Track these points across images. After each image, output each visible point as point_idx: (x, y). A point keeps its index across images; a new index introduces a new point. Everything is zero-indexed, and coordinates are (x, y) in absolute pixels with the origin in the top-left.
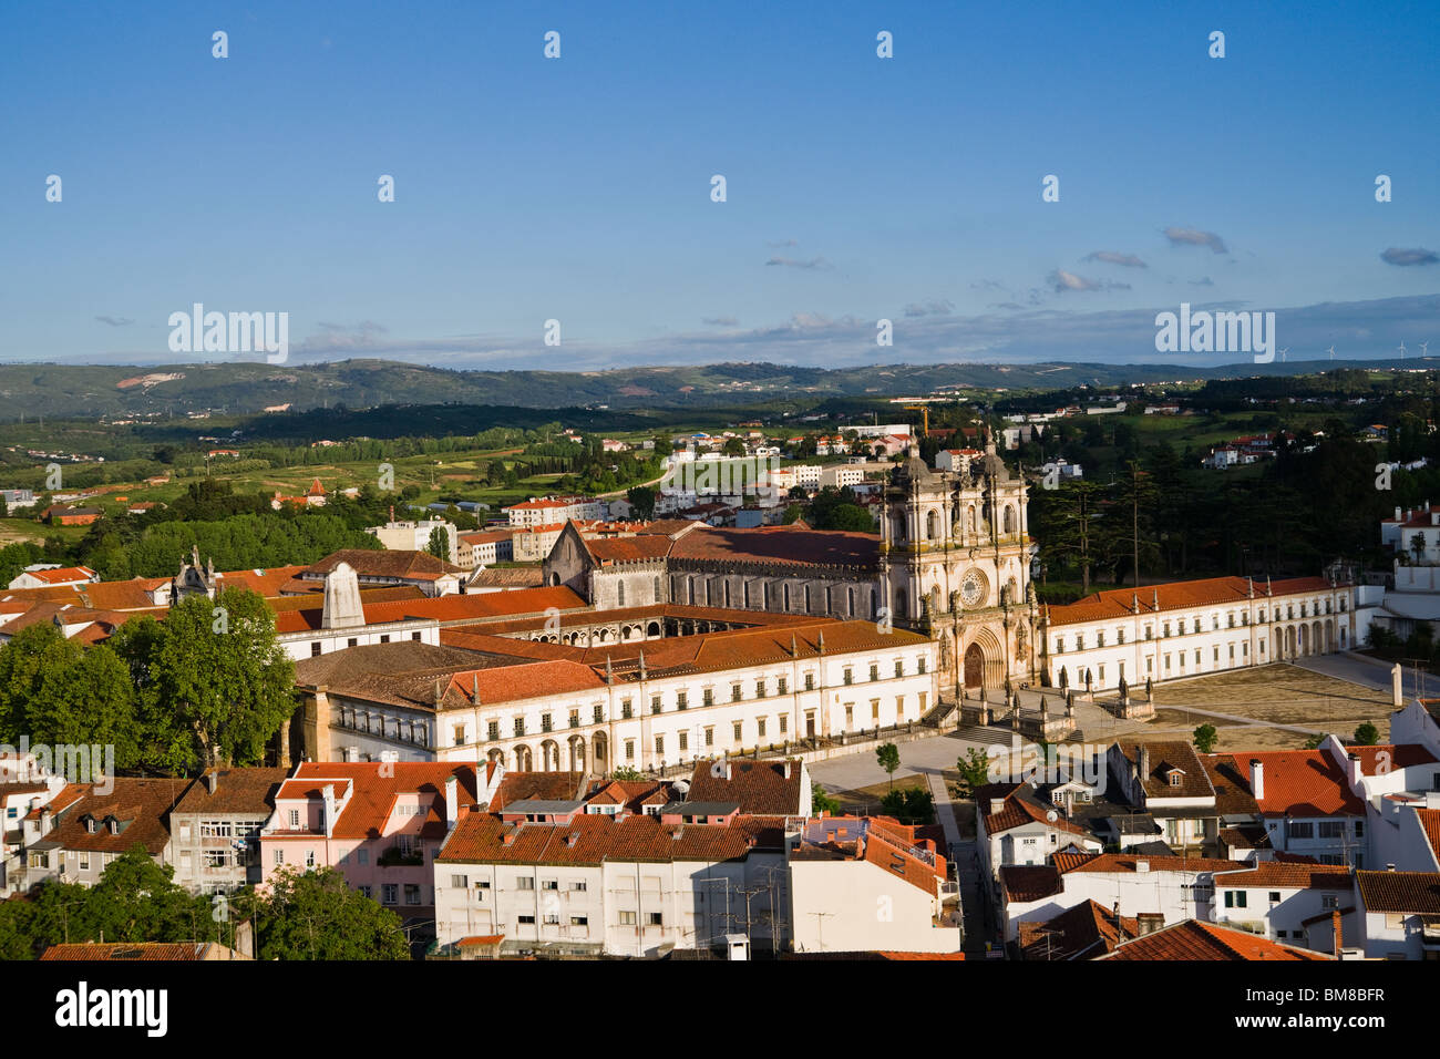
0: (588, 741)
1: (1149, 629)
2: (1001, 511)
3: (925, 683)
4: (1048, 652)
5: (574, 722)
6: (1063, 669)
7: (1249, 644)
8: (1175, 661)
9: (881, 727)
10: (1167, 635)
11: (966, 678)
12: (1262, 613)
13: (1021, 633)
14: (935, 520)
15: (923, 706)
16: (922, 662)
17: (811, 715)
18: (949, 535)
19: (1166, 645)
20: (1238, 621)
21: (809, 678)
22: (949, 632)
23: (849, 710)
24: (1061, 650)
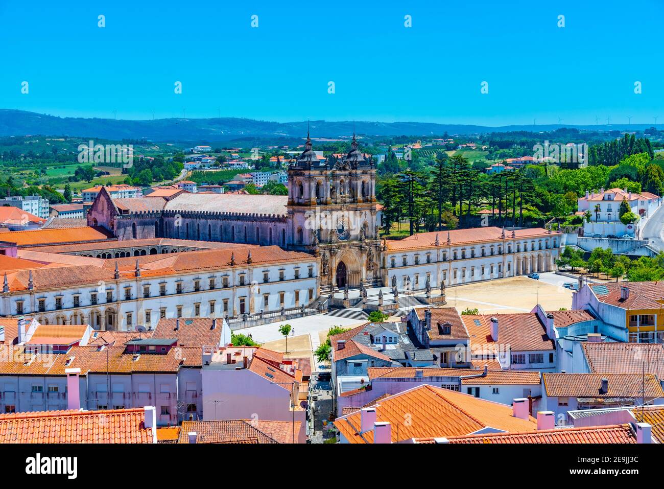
0: (103, 313)
1: (444, 255)
2: (359, 183)
3: (312, 283)
4: (386, 266)
5: (94, 301)
6: (394, 276)
7: (502, 264)
8: (459, 273)
9: (285, 308)
10: (455, 259)
11: (337, 280)
12: (509, 247)
13: (369, 255)
14: (320, 187)
15: (311, 297)
16: (311, 270)
17: (242, 301)
18: (329, 196)
19: (454, 264)
20: (496, 252)
21: (242, 278)
22: (327, 254)
23: (266, 298)
24: (393, 266)
